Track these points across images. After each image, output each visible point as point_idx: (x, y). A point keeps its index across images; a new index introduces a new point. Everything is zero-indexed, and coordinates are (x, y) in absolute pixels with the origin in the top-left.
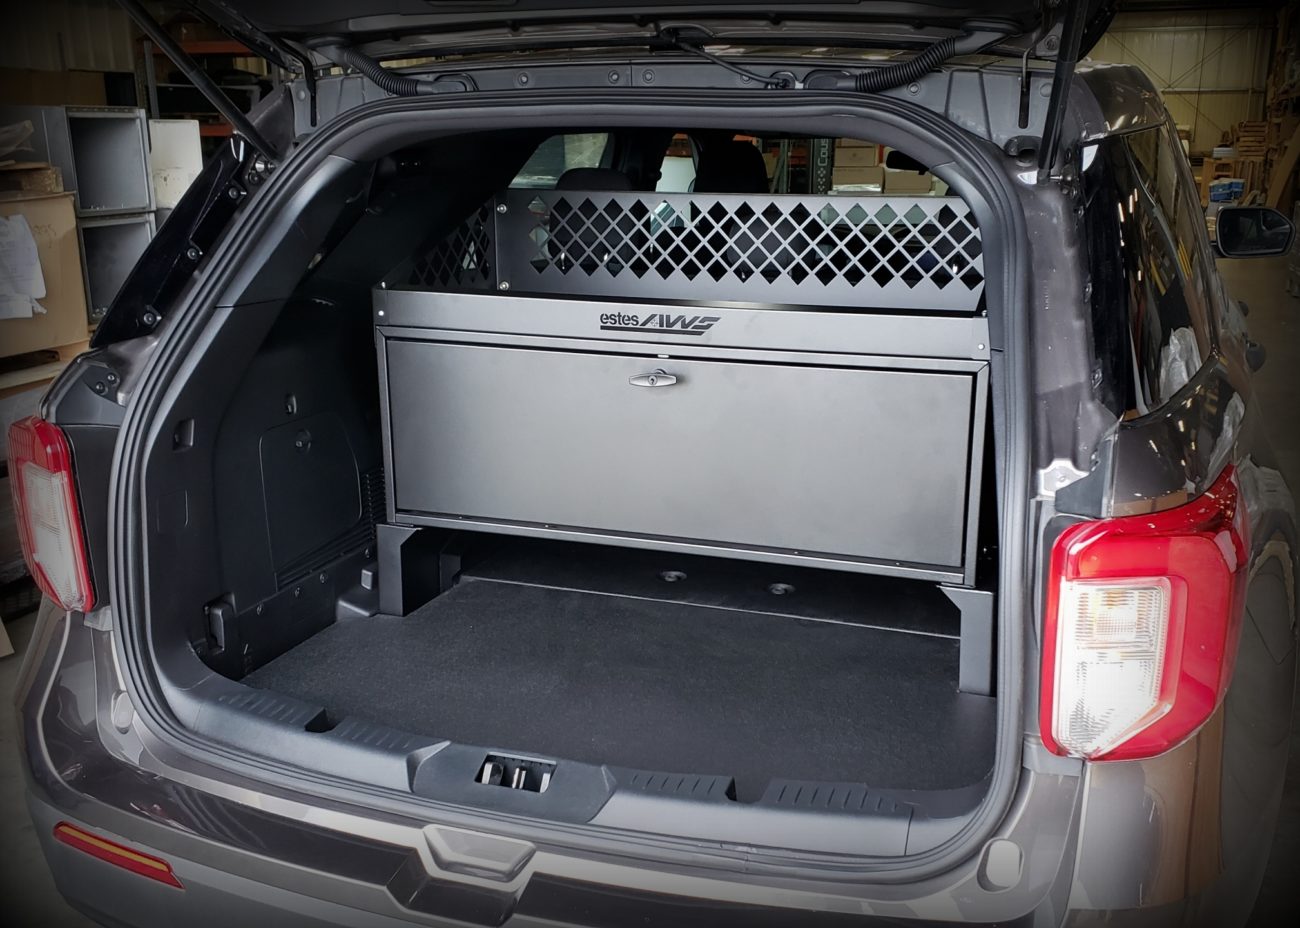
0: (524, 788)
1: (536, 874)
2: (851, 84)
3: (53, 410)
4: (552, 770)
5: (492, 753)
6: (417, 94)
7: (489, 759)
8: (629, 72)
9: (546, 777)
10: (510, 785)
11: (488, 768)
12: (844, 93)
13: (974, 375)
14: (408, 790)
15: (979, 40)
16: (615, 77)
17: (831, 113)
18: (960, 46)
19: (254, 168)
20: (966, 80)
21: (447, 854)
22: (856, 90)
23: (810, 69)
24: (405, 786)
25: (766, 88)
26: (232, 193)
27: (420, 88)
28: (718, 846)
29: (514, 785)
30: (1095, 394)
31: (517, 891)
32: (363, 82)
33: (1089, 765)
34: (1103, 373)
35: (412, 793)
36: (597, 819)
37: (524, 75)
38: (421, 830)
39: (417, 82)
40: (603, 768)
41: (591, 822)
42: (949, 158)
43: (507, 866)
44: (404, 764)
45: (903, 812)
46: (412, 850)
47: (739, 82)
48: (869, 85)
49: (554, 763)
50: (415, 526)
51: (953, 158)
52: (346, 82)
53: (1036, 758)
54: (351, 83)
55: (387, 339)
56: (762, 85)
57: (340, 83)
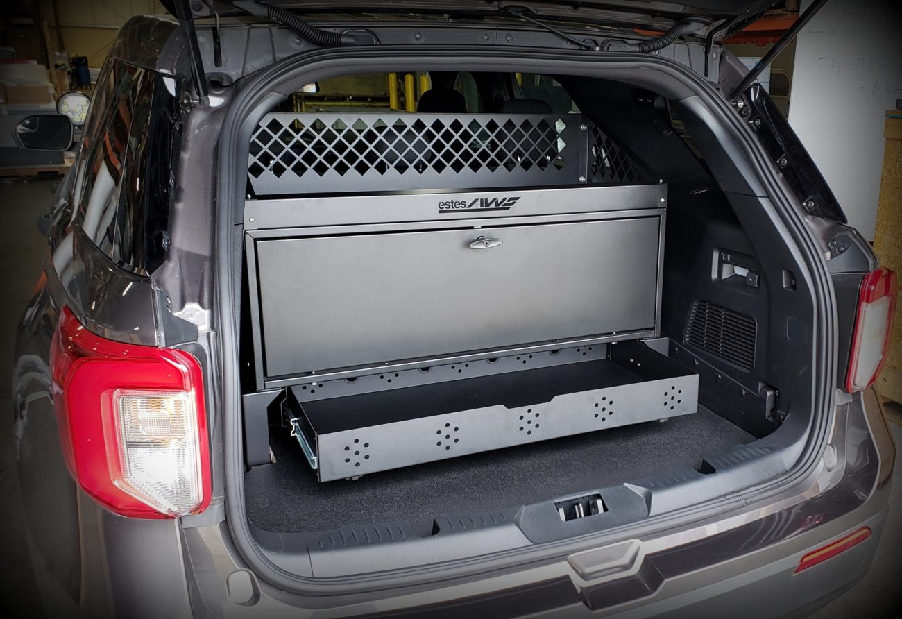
0: (585, 515)
1: (645, 557)
2: (637, 49)
4: (598, 496)
5: (557, 501)
6: (341, 44)
7: (558, 505)
8: (495, 35)
9: (599, 502)
10: (576, 518)
11: (562, 511)
12: (632, 54)
13: (658, 216)
14: (532, 544)
15: (693, 27)
16: (485, 37)
17: (638, 67)
18: (685, 30)
19: (183, 103)
22: (640, 52)
23: (604, 39)
24: (528, 543)
25: (580, 50)
27: (344, 40)
28: (724, 498)
29: (578, 516)
30: (811, 214)
31: (639, 571)
32: (271, 32)
33: (862, 393)
34: (817, 202)
35: (535, 544)
36: (654, 511)
37: (418, 33)
38: (566, 562)
39: (340, 35)
40: (626, 484)
41: (651, 515)
42: (694, 94)
43: (625, 560)
44: (517, 528)
45: (773, 450)
46: (567, 577)
47: (565, 45)
48: (646, 49)
49: (597, 493)
50: (282, 388)
51: (697, 94)
52: (252, 30)
53: (839, 398)
54: (260, 32)
55: (256, 240)
56: (578, 48)
57: (247, 31)
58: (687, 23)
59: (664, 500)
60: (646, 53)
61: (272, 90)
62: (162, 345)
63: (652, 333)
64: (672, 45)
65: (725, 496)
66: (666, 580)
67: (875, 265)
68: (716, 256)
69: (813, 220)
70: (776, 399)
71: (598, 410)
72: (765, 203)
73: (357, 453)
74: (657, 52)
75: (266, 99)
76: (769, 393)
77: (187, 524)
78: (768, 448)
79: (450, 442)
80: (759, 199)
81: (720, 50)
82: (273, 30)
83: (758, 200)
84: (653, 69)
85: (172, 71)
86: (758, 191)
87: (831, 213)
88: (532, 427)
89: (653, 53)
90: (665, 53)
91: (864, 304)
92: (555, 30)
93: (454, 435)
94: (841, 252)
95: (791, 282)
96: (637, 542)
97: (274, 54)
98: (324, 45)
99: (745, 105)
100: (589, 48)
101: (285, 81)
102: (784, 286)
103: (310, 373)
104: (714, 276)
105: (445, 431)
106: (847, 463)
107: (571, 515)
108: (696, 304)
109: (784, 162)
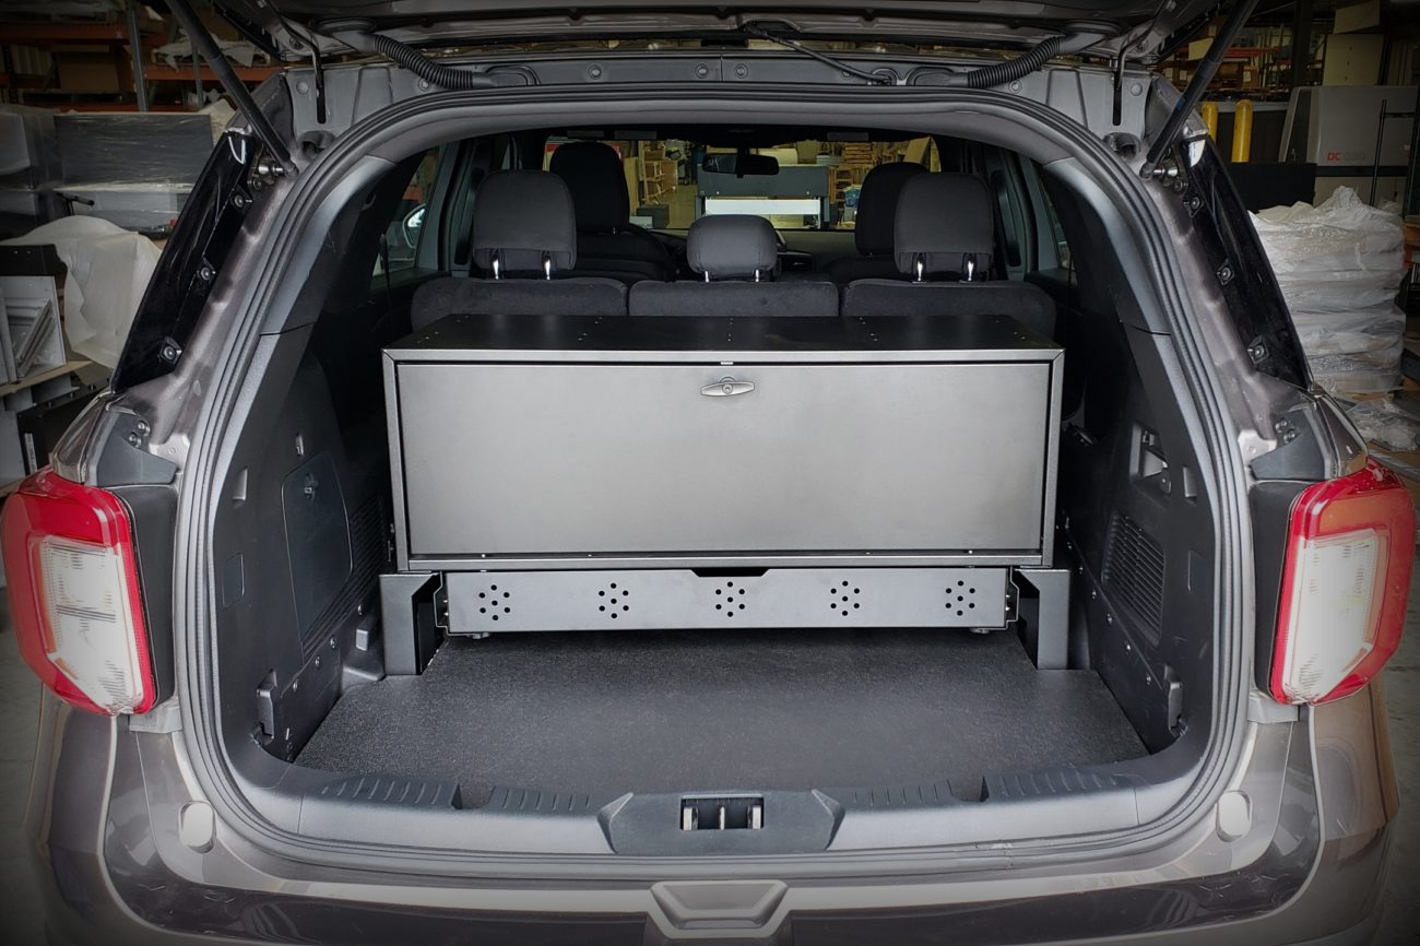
0: (727, 827)
1: (792, 913)
2: (964, 81)
3: (93, 469)
4: (760, 802)
5: (685, 797)
6: (472, 87)
7: (684, 803)
8: (719, 67)
9: (757, 812)
10: (713, 828)
11: (688, 813)
13: (1050, 362)
14: (612, 852)
15: (1081, 41)
16: (703, 71)
18: (1065, 46)
19: (257, 172)
20: (1065, 79)
21: (681, 912)
22: (969, 87)
23: (914, 66)
24: (605, 848)
25: (866, 85)
26: (238, 201)
27: (476, 81)
28: (973, 848)
30: (1258, 370)
31: (773, 935)
32: (389, 73)
33: (1312, 708)
34: (1270, 347)
35: (617, 853)
36: (837, 844)
37: (598, 68)
38: (648, 892)
39: (471, 75)
40: (814, 792)
41: (830, 848)
42: (1066, 153)
43: (757, 910)
44: (597, 825)
45: (1124, 784)
46: (644, 916)
47: (839, 78)
48: (983, 84)
49: (756, 795)
50: (433, 571)
51: (1073, 154)
52: (366, 72)
53: (1263, 713)
54: (374, 74)
55: (398, 363)
56: (863, 82)
57: (357, 74)
58: (1070, 34)
59: (863, 829)
60: (983, 88)
61: (367, 152)
62: (91, 483)
63: (1035, 559)
64: (1044, 73)
65: (977, 844)
67: (1333, 470)
68: (1137, 437)
69: (1261, 381)
72: (1161, 344)
74: (1016, 87)
75: (363, 163)
76: (1174, 686)
77: (137, 725)
78: (1114, 778)
80: (1154, 336)
81: (1146, 83)
82: (392, 70)
83: (1151, 338)
84: (982, 112)
85: (245, 129)
86: (1153, 323)
87: (1287, 370)
89: (1007, 89)
90: (1021, 87)
91: (1302, 539)
92: (817, 56)
94: (1290, 440)
96: (780, 885)
99: (1179, 174)
100: (882, 83)
102: (1187, 495)
103: (478, 556)
104: (1134, 469)
107: (706, 821)
108: (1115, 518)
109: (1227, 274)
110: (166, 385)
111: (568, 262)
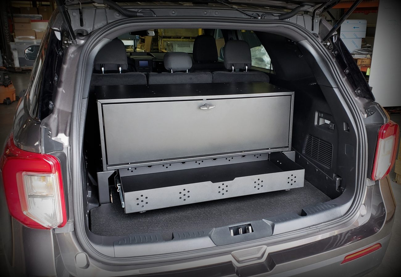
0: (243, 233)
1: (269, 254)
2: (278, 18)
3: (43, 148)
4: (250, 225)
5: (230, 226)
6: (137, 16)
7: (230, 228)
8: (210, 12)
9: (250, 228)
10: (239, 234)
11: (232, 231)
13: (291, 95)
14: (216, 246)
15: (306, 8)
16: (205, 13)
18: (302, 9)
19: (64, 43)
20: (300, 18)
22: (279, 20)
23: (262, 13)
24: (214, 245)
25: (251, 18)
27: (138, 14)
29: (240, 233)
30: (359, 96)
31: (265, 260)
32: (106, 11)
33: (380, 181)
34: (362, 91)
35: (217, 246)
36: (275, 232)
37: (173, 11)
38: (230, 255)
39: (137, 12)
40: (263, 220)
41: (273, 235)
42: (305, 39)
43: (259, 255)
44: (209, 239)
45: (336, 206)
46: (231, 262)
47: (244, 16)
48: (282, 18)
49: (249, 223)
50: (115, 170)
51: (307, 39)
52: (97, 10)
53: (368, 183)
54: (101, 11)
55: (102, 104)
56: (250, 17)
57: (94, 11)
58: (303, 6)
59: (280, 228)
60: (282, 20)
61: (104, 37)
62: (43, 152)
63: (287, 149)
64: (296, 16)
65: (309, 227)
66: (277, 265)
67: (386, 121)
68: (317, 114)
69: (360, 99)
70: (341, 181)
71: (256, 185)
72: (336, 91)
73: (142, 201)
74: (288, 20)
75: (102, 41)
76: (338, 179)
77: (57, 232)
78: (333, 205)
79: (186, 197)
80: (334, 89)
81: (319, 19)
82: (107, 10)
83: (333, 89)
84: (285, 27)
85: (59, 28)
86: (333, 85)
87: (368, 96)
88: (224, 191)
89: (286, 20)
90: (292, 20)
91: (380, 139)
92: (238, 9)
93: (187, 194)
94: (372, 114)
95: (348, 128)
96: (265, 247)
97: (107, 20)
98: (130, 16)
99: (330, 44)
100: (255, 18)
101: (110, 33)
102: (344, 130)
103: (128, 164)
104: (316, 123)
105: (183, 192)
106: (372, 214)
107: (236, 233)
108: (308, 136)
109: (347, 71)
110: (50, 117)
111: (126, 68)
